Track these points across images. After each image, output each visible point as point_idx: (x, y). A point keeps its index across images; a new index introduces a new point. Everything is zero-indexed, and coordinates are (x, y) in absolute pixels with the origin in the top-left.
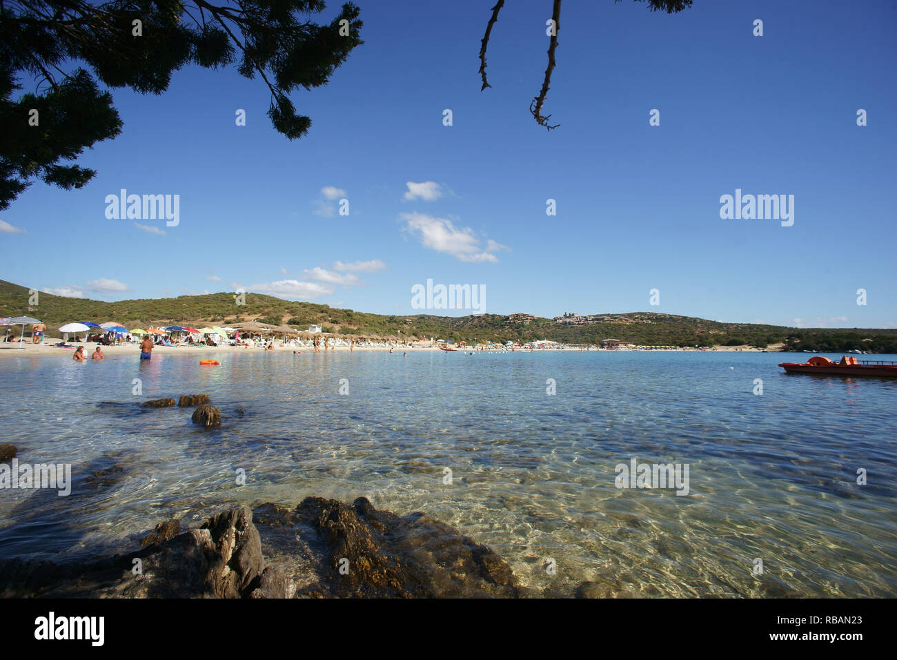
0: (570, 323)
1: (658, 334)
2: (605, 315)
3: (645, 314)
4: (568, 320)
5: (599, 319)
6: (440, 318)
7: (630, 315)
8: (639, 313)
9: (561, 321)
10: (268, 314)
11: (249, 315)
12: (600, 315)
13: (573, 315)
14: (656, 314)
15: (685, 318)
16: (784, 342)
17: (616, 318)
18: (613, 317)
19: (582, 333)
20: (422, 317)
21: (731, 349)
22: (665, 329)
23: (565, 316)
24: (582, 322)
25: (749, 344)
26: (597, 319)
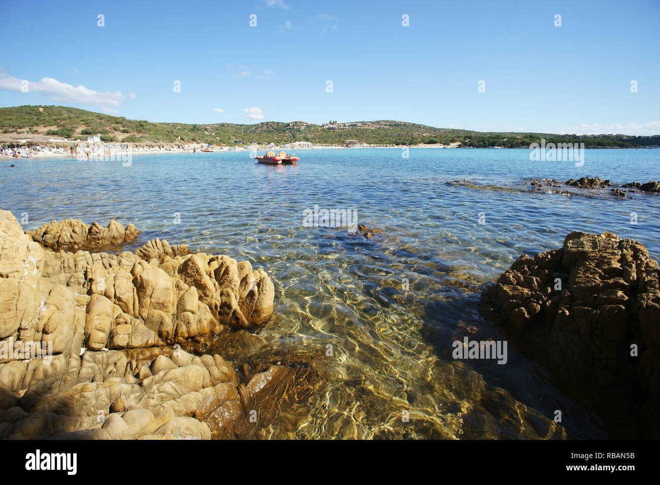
0: (332, 128)
1: (390, 136)
2: (358, 122)
3: (388, 121)
4: (331, 126)
5: (353, 125)
6: (237, 125)
7: (378, 122)
8: (384, 121)
9: (327, 127)
10: (63, 126)
11: (45, 127)
12: (355, 123)
13: (336, 122)
14: (395, 122)
15: (414, 124)
16: (460, 142)
17: (365, 125)
18: (363, 123)
19: (340, 136)
20: (223, 125)
21: (429, 146)
22: (395, 133)
23: (330, 123)
24: (341, 128)
25: (440, 143)
26: (352, 125)
